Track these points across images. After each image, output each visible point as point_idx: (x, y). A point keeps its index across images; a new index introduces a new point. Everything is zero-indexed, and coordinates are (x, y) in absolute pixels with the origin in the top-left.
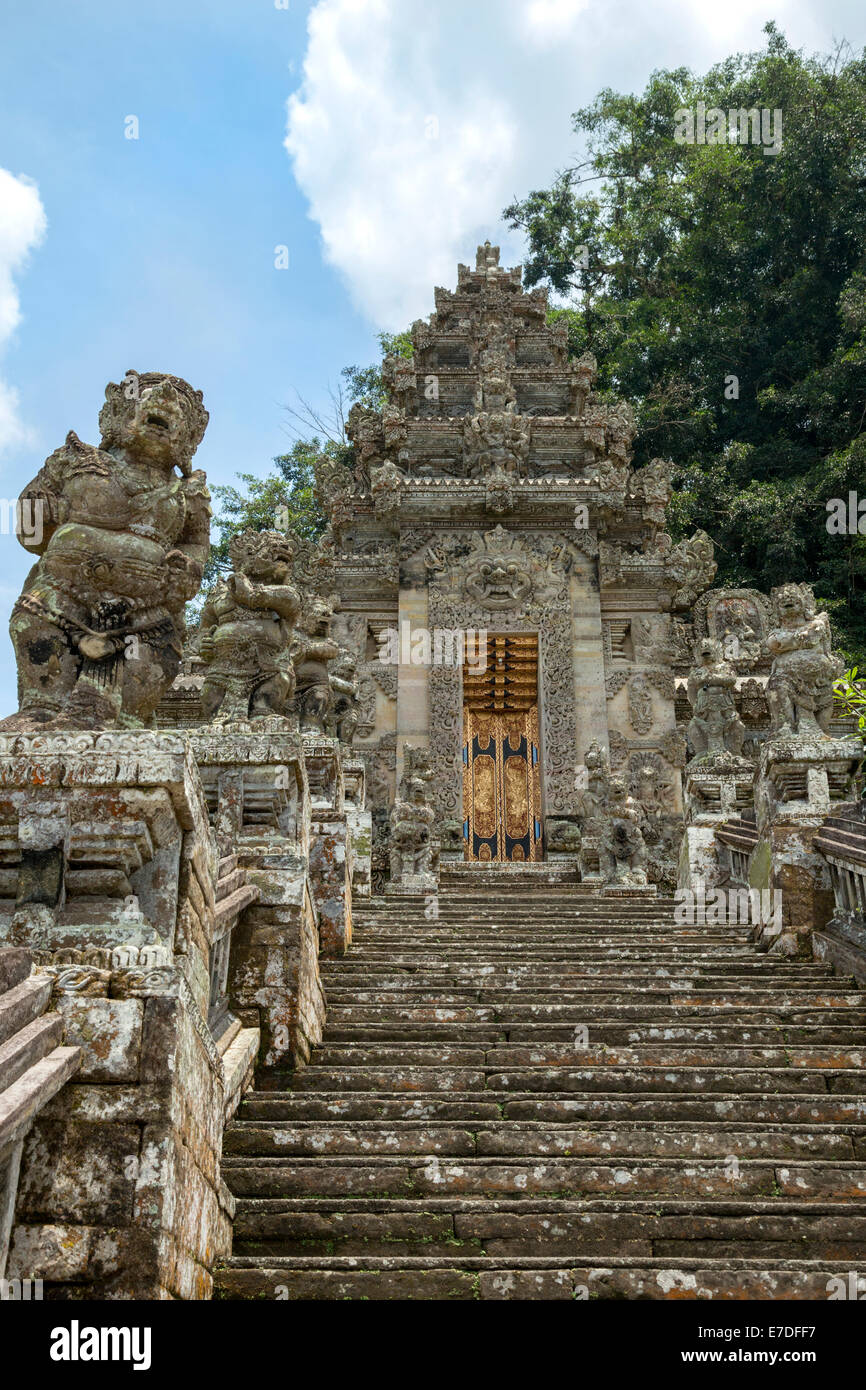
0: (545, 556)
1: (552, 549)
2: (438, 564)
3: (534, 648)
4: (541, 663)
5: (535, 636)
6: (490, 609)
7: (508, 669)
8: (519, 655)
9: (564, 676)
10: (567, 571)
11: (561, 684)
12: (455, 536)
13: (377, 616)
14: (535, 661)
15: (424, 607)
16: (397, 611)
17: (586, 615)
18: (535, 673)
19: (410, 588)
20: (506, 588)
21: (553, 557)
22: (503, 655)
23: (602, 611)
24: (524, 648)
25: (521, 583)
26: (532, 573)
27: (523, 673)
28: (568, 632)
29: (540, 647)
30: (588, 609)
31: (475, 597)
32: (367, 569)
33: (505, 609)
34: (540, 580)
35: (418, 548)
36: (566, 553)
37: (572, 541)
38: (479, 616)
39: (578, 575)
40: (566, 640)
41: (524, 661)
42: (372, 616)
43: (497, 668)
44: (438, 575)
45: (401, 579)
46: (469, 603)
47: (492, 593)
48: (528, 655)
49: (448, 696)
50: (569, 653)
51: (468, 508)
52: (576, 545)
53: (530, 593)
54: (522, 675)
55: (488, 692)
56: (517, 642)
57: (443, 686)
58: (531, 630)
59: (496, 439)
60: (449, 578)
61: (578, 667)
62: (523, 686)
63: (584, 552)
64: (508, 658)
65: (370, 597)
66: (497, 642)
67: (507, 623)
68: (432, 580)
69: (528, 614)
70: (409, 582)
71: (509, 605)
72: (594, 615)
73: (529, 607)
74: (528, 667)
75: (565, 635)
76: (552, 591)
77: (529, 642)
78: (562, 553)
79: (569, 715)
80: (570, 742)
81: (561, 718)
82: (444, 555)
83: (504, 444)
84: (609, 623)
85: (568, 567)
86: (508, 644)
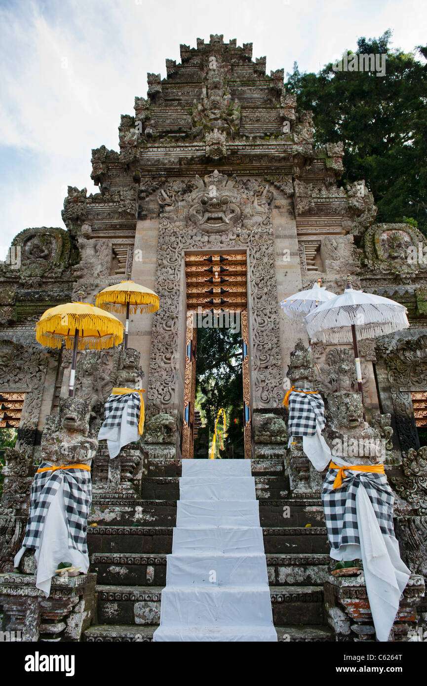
0: (252, 193)
1: (257, 188)
2: (168, 201)
3: (244, 263)
4: (249, 274)
5: (244, 252)
6: (207, 232)
7: (223, 282)
8: (231, 269)
9: (269, 283)
10: (269, 204)
11: (266, 290)
12: (183, 182)
13: (120, 241)
14: (244, 274)
15: (155, 233)
16: (134, 237)
17: (285, 237)
18: (244, 284)
19: (145, 219)
20: (220, 215)
21: (258, 194)
22: (219, 269)
23: (298, 234)
24: (236, 263)
25: (233, 211)
26: (240, 205)
27: (236, 284)
28: (271, 249)
29: (248, 261)
30: (287, 233)
31: (195, 224)
32: (111, 204)
33: (219, 232)
34: (248, 210)
35: (154, 191)
36: (268, 191)
37: (273, 183)
38: (199, 238)
39: (277, 207)
40: (270, 256)
41: (236, 274)
42: (115, 241)
43: (214, 280)
44: (167, 208)
45: (139, 213)
46: (191, 228)
47: (209, 219)
48: (239, 268)
49: (170, 302)
50: (272, 266)
51: (192, 159)
52: (275, 186)
53: (239, 219)
54: (234, 286)
55: (208, 300)
56: (229, 258)
57: (166, 293)
58: (241, 248)
59: (214, 114)
60: (177, 211)
61: (279, 277)
62: (235, 295)
63: (282, 191)
64: (222, 272)
65: (114, 227)
66: (213, 259)
67: (221, 243)
68: (163, 212)
69: (238, 236)
70: (146, 215)
71: (223, 228)
72: (291, 237)
73: (239, 230)
74: (239, 279)
75: (270, 250)
76: (258, 219)
77: (239, 258)
78: (265, 192)
79: (273, 316)
80: (275, 340)
81: (266, 319)
82: (174, 194)
83: (221, 117)
84: (303, 244)
85: (270, 201)
86: (222, 260)
